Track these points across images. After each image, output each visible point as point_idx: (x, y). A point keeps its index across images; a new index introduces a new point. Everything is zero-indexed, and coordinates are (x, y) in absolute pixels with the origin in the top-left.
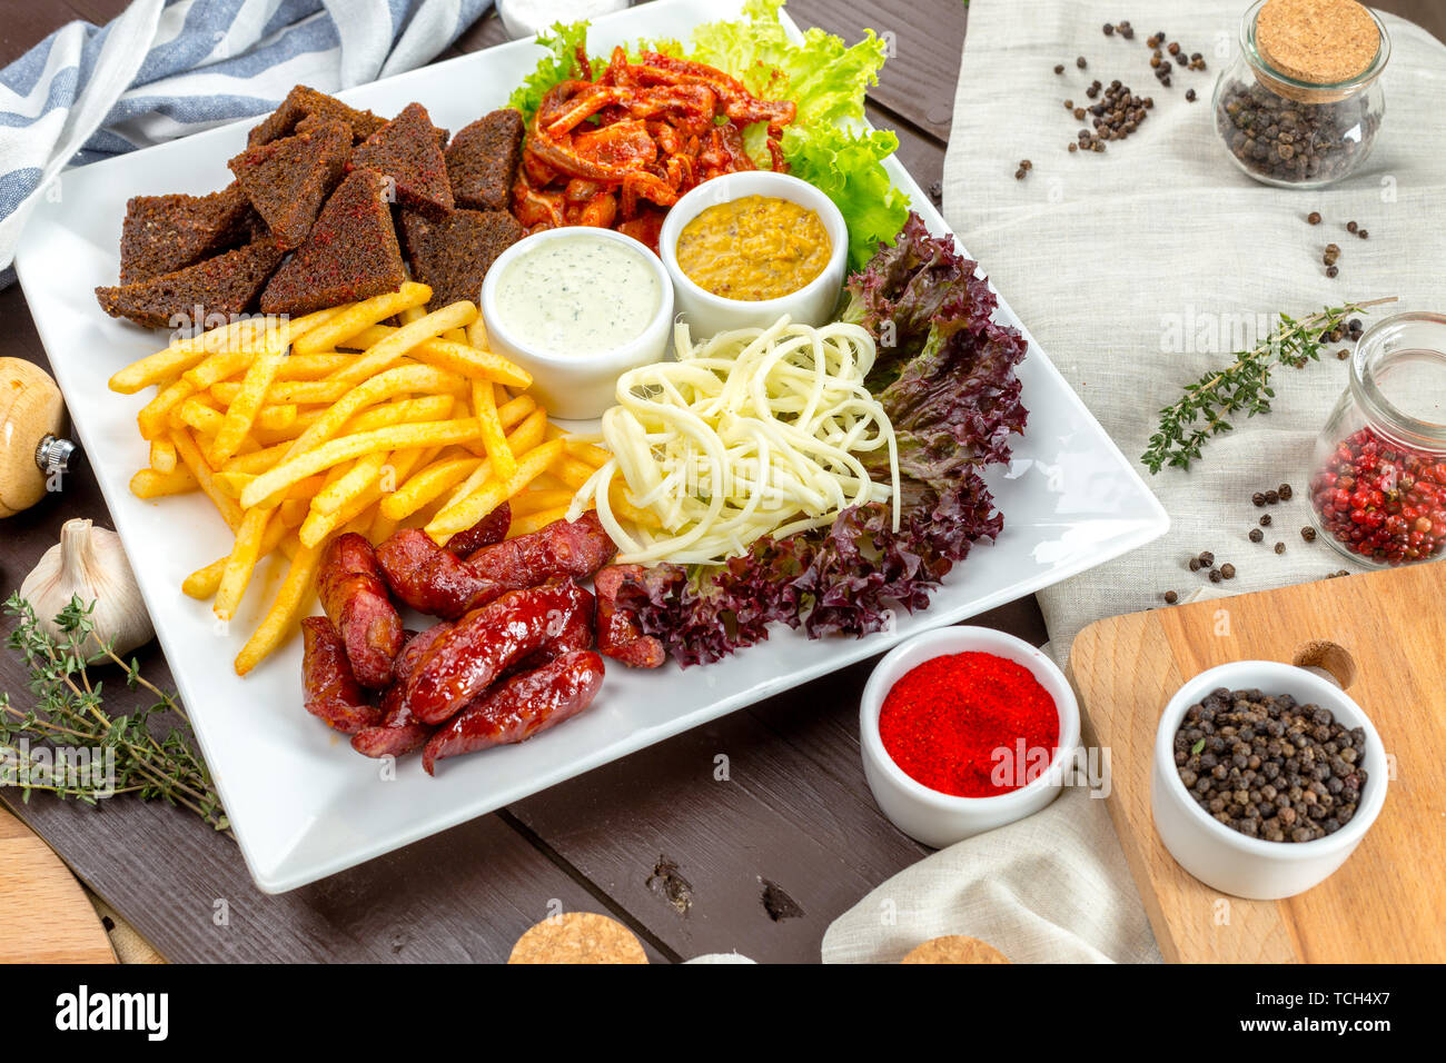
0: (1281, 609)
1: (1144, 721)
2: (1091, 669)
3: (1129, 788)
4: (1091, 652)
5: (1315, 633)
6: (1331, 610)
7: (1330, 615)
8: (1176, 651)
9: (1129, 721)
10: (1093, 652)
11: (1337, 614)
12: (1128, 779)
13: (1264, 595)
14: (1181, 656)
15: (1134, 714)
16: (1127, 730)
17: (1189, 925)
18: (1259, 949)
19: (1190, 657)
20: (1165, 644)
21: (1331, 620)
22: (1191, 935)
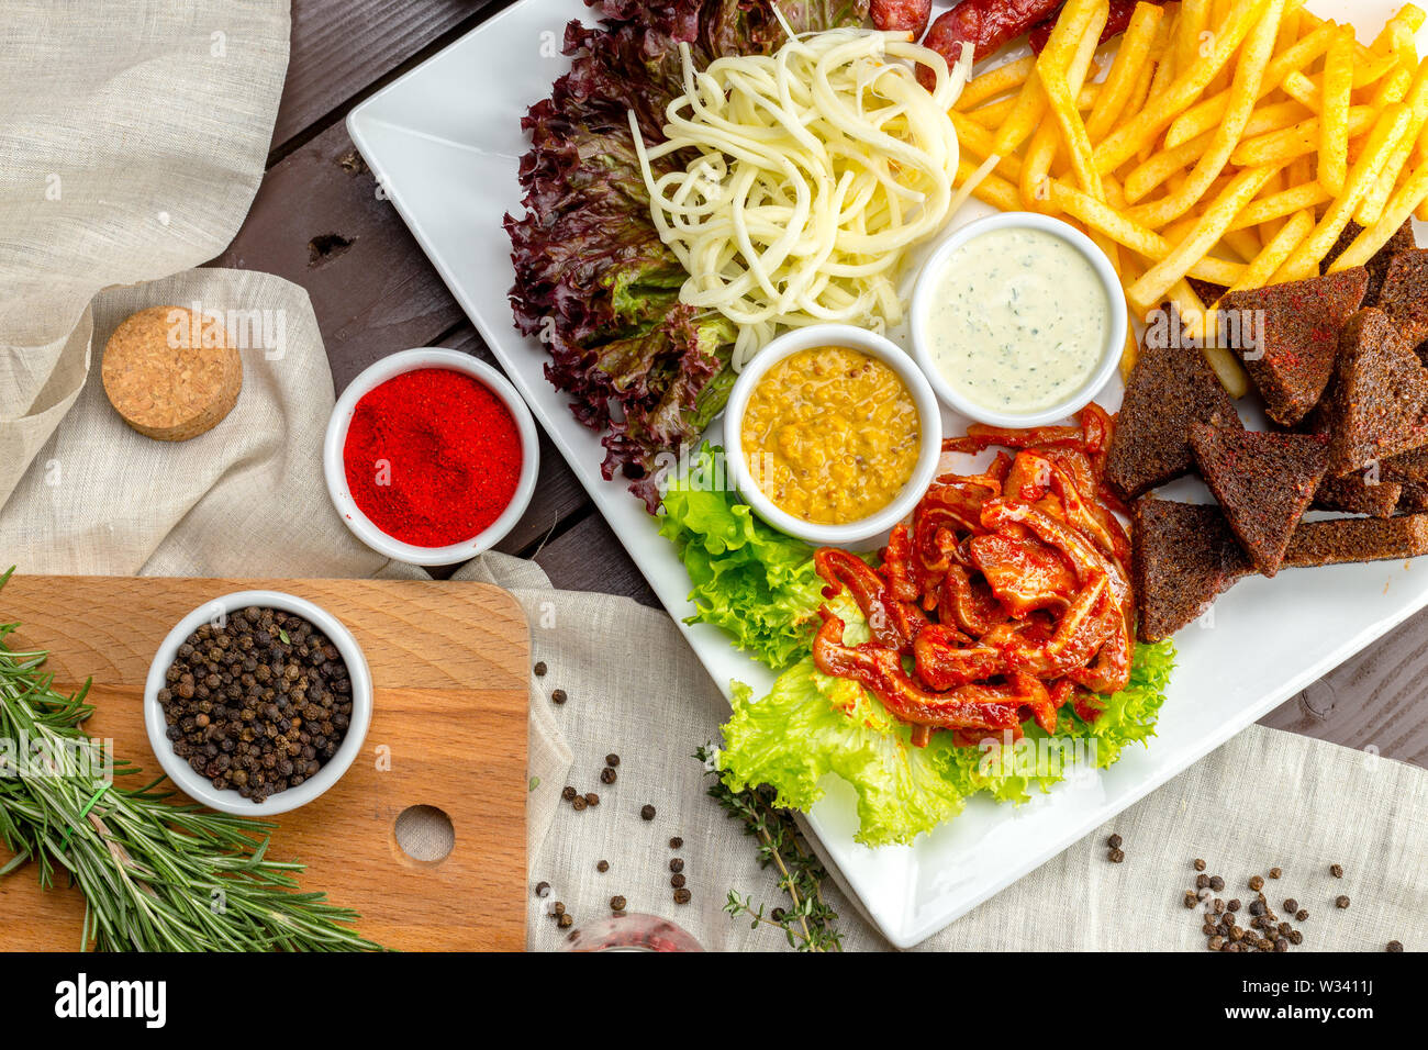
0: (498, 820)
1: (400, 632)
2: (472, 600)
3: (329, 591)
4: (491, 607)
5: (463, 844)
6: (486, 871)
7: (481, 867)
8: (474, 693)
9: (404, 618)
10: (491, 608)
11: (480, 875)
12: (340, 594)
13: (523, 810)
14: (469, 697)
15: (410, 625)
16: (394, 612)
17: (177, 597)
18: (138, 653)
19: (463, 705)
20: (483, 685)
21: (475, 867)
22: (167, 596)
